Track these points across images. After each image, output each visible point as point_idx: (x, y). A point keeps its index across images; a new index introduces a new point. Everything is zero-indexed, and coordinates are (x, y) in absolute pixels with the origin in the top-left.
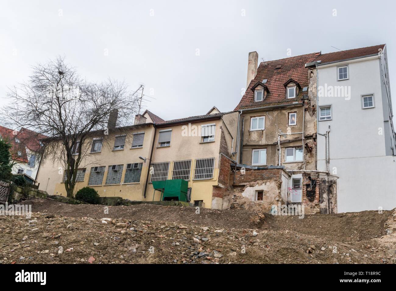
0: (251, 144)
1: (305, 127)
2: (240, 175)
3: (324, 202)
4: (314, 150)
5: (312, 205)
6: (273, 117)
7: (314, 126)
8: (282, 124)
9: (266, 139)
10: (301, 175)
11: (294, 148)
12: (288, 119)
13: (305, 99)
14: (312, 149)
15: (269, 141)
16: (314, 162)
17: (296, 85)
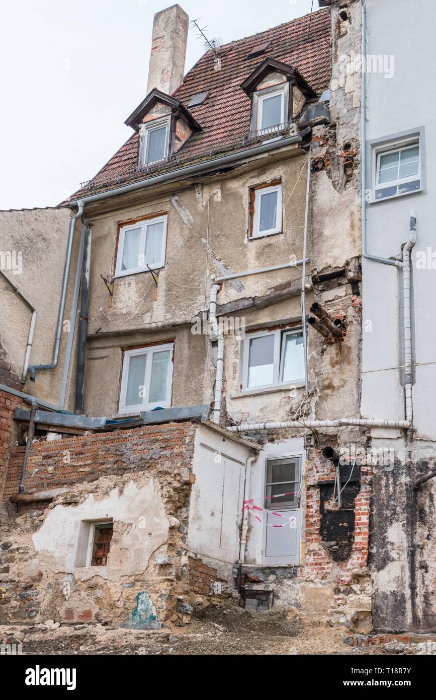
0: (116, 329)
1: (315, 237)
2: (45, 457)
3: (390, 566)
4: (352, 329)
5: (339, 581)
6: (195, 213)
7: (352, 226)
8: (227, 237)
9: (168, 303)
10: (301, 442)
11: (277, 332)
12: (251, 214)
13: (316, 124)
14: (344, 327)
15: (178, 312)
16: (351, 385)
17: (289, 80)
